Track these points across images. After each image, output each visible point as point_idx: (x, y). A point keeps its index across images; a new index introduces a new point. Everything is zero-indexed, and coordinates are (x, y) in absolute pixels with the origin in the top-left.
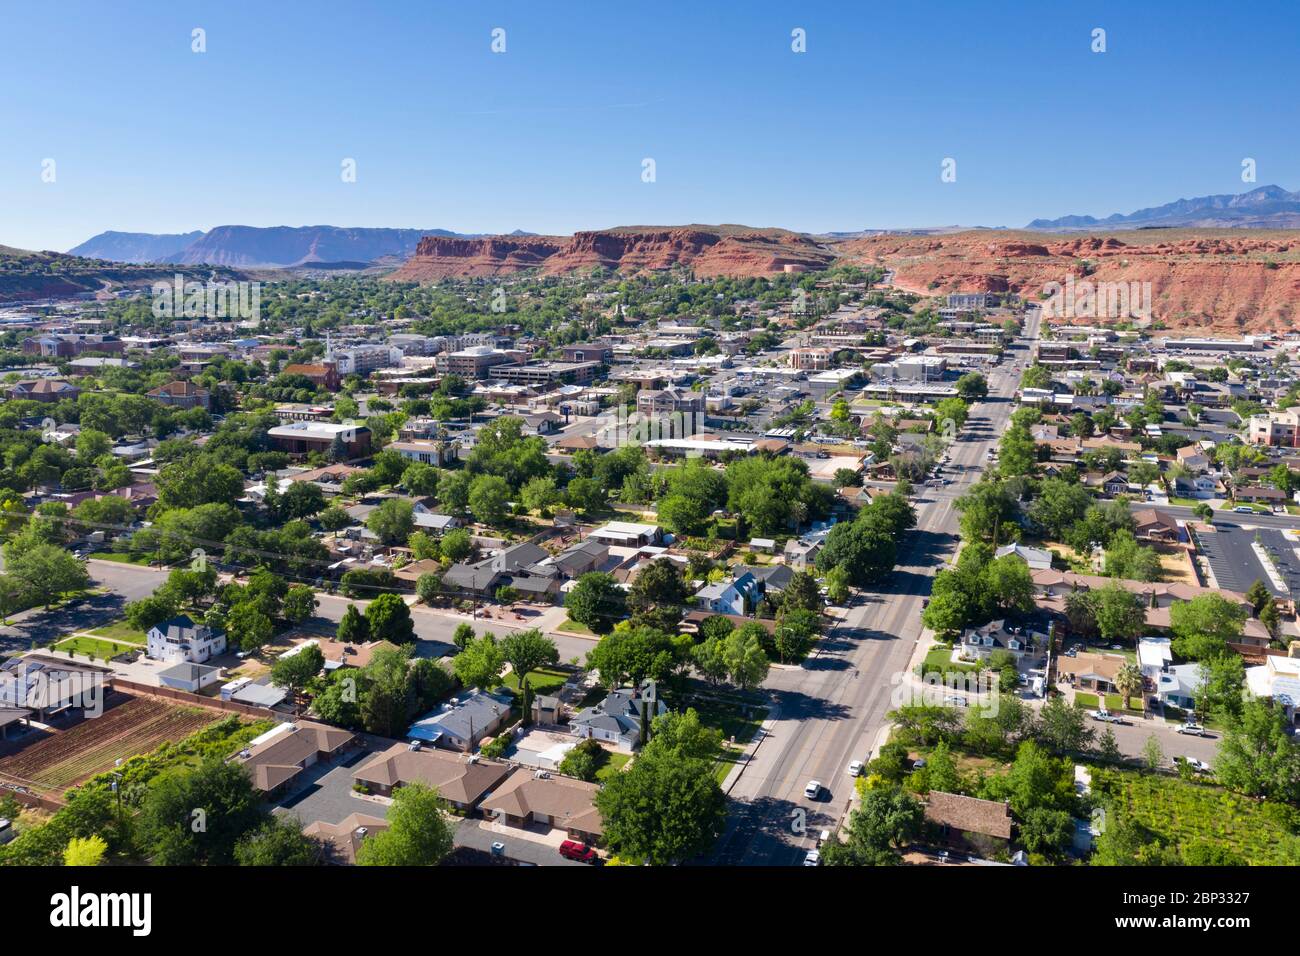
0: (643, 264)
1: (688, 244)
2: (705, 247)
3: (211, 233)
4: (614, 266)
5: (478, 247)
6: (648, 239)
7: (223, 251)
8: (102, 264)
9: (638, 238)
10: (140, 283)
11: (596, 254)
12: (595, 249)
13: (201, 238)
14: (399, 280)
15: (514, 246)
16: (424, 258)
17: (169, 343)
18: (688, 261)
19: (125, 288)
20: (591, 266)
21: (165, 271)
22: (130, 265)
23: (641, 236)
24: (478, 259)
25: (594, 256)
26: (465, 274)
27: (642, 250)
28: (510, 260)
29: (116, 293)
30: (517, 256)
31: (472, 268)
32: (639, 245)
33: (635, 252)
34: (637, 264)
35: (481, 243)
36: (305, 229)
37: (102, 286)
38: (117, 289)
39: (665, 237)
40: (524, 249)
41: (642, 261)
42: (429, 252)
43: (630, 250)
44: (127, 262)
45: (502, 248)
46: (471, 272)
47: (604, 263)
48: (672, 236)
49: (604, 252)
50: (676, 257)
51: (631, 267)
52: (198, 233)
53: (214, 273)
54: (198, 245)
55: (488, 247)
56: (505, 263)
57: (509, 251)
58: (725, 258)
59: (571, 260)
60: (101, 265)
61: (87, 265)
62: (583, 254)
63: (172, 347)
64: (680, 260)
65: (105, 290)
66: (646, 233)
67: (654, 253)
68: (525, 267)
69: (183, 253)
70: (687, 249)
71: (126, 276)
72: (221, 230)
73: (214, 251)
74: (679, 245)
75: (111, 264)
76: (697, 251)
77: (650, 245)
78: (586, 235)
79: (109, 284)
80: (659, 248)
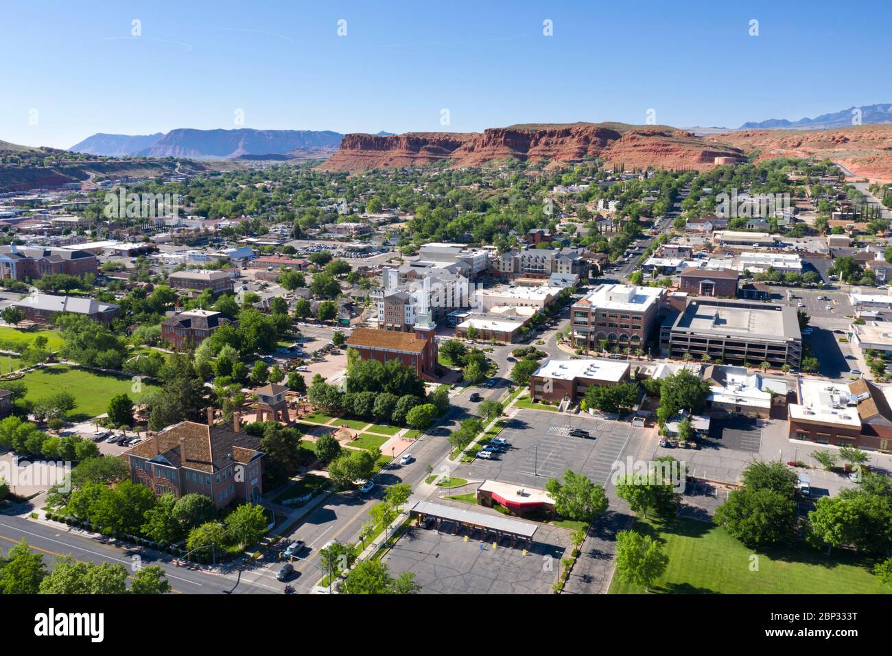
0: (550, 156)
1: (595, 139)
2: (609, 141)
3: (169, 134)
4: (524, 158)
5: (395, 142)
6: (552, 134)
7: (178, 147)
8: (88, 157)
9: (542, 134)
10: (119, 174)
11: (507, 148)
12: (506, 143)
13: (163, 138)
14: (331, 170)
15: (425, 142)
16: (348, 151)
17: (150, 250)
18: (597, 155)
19: (107, 178)
20: (505, 158)
21: (140, 163)
22: (112, 158)
23: (545, 132)
24: (395, 152)
25: (506, 149)
26: (386, 165)
27: (547, 144)
28: (422, 153)
29: (99, 183)
30: (429, 150)
31: (391, 160)
32: (543, 140)
33: (541, 146)
34: (544, 156)
35: (397, 138)
36: (234, 131)
37: (87, 177)
38: (100, 180)
39: (567, 133)
40: (433, 144)
41: (549, 153)
42: (353, 147)
43: (536, 144)
44: (109, 155)
45: (416, 143)
46: (390, 163)
47: (516, 156)
48: (573, 131)
49: (514, 146)
50: (586, 151)
51: (540, 159)
52: (160, 134)
53: (178, 164)
54: (160, 143)
55: (404, 142)
56: (419, 155)
57: (422, 145)
58: (645, 151)
59: (485, 153)
60: (87, 159)
61: (76, 158)
62: (495, 147)
63: (154, 256)
64: (589, 153)
65: (90, 180)
66: (548, 130)
67: (558, 147)
68: (436, 159)
69: (150, 149)
70: (594, 143)
71: (106, 168)
72: (176, 132)
73: (172, 147)
74: (587, 140)
75: (95, 158)
76: (603, 145)
77: (554, 139)
78: (496, 131)
79: (93, 175)
80: (562, 143)
